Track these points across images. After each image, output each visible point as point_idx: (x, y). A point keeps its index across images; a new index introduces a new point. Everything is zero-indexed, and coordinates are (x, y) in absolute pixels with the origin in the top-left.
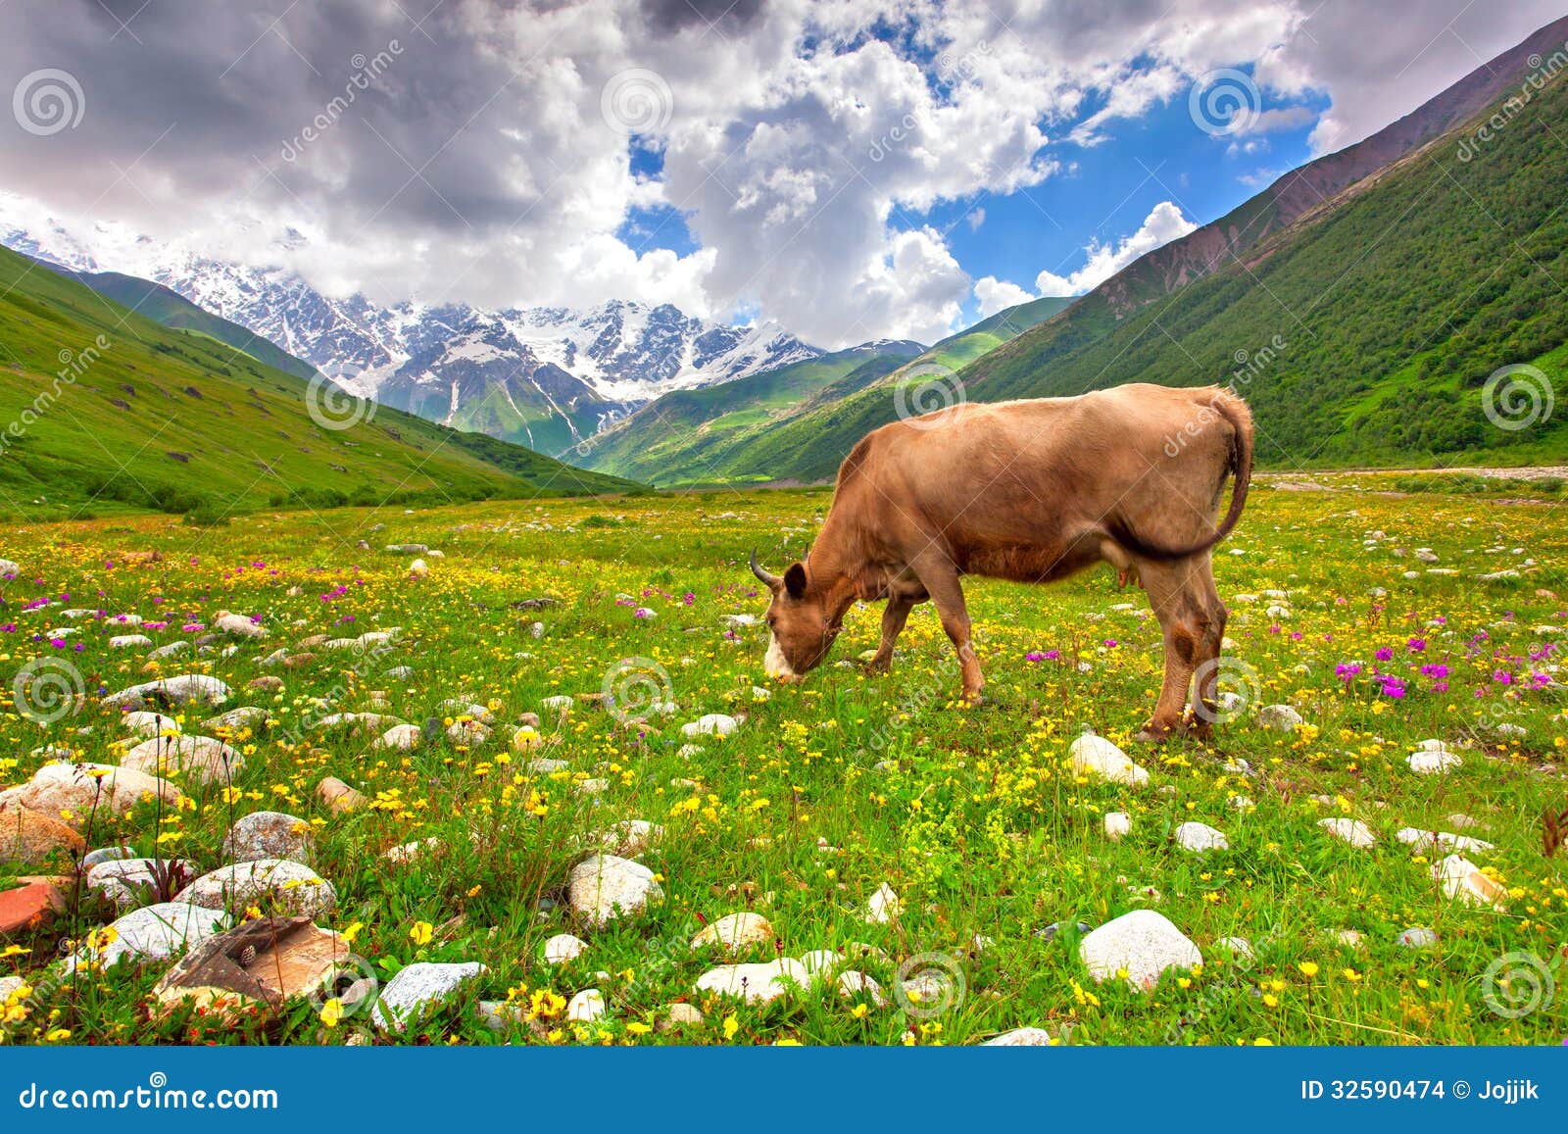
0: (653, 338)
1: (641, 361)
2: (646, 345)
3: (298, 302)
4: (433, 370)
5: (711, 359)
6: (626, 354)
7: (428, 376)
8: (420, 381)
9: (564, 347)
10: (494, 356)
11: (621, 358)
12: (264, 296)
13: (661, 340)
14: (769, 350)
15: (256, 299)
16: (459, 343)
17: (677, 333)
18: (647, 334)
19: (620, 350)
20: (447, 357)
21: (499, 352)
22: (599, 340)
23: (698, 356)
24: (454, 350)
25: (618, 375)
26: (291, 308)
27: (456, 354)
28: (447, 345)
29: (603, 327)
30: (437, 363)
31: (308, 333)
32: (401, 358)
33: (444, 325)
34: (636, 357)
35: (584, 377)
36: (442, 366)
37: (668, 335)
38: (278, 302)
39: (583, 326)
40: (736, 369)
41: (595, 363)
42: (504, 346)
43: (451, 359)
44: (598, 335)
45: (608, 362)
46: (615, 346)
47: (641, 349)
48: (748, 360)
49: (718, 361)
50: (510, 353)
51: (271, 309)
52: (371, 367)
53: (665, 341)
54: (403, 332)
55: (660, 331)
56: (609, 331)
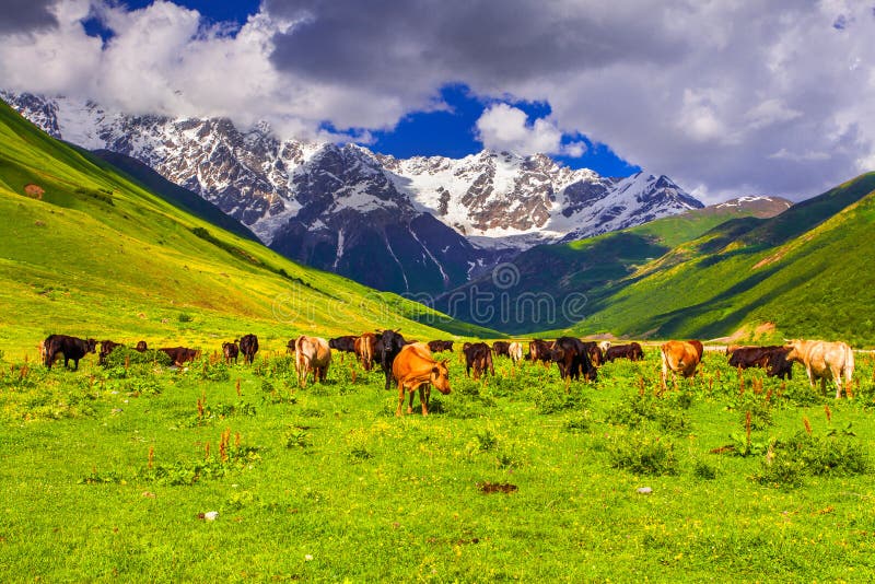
0: (524, 187)
1: (511, 209)
2: (517, 193)
3: (210, 155)
4: (323, 218)
5: (581, 208)
6: (496, 202)
7: (318, 224)
8: (311, 229)
9: (439, 195)
10: (376, 206)
11: (493, 205)
12: (184, 150)
13: (531, 189)
14: (639, 200)
15: (176, 153)
16: (346, 194)
17: (548, 181)
18: (519, 183)
19: (491, 198)
20: (334, 207)
21: (380, 201)
22: (472, 189)
23: (567, 205)
24: (341, 200)
25: (488, 223)
26: (204, 160)
27: (343, 203)
28: (335, 195)
29: (475, 176)
30: (326, 213)
31: (217, 184)
32: (293, 207)
33: (330, 174)
34: (506, 205)
35: (456, 225)
36: (331, 215)
37: (538, 183)
38: (193, 156)
39: (457, 174)
40: (605, 219)
41: (466, 211)
42: (385, 197)
43: (338, 209)
44: (471, 184)
45: (480, 210)
46: (488, 194)
47: (512, 197)
48: (617, 210)
49: (587, 210)
50: (389, 203)
51: (189, 163)
52: (268, 214)
53: (536, 190)
54: (294, 182)
55: (531, 180)
56: (481, 180)
